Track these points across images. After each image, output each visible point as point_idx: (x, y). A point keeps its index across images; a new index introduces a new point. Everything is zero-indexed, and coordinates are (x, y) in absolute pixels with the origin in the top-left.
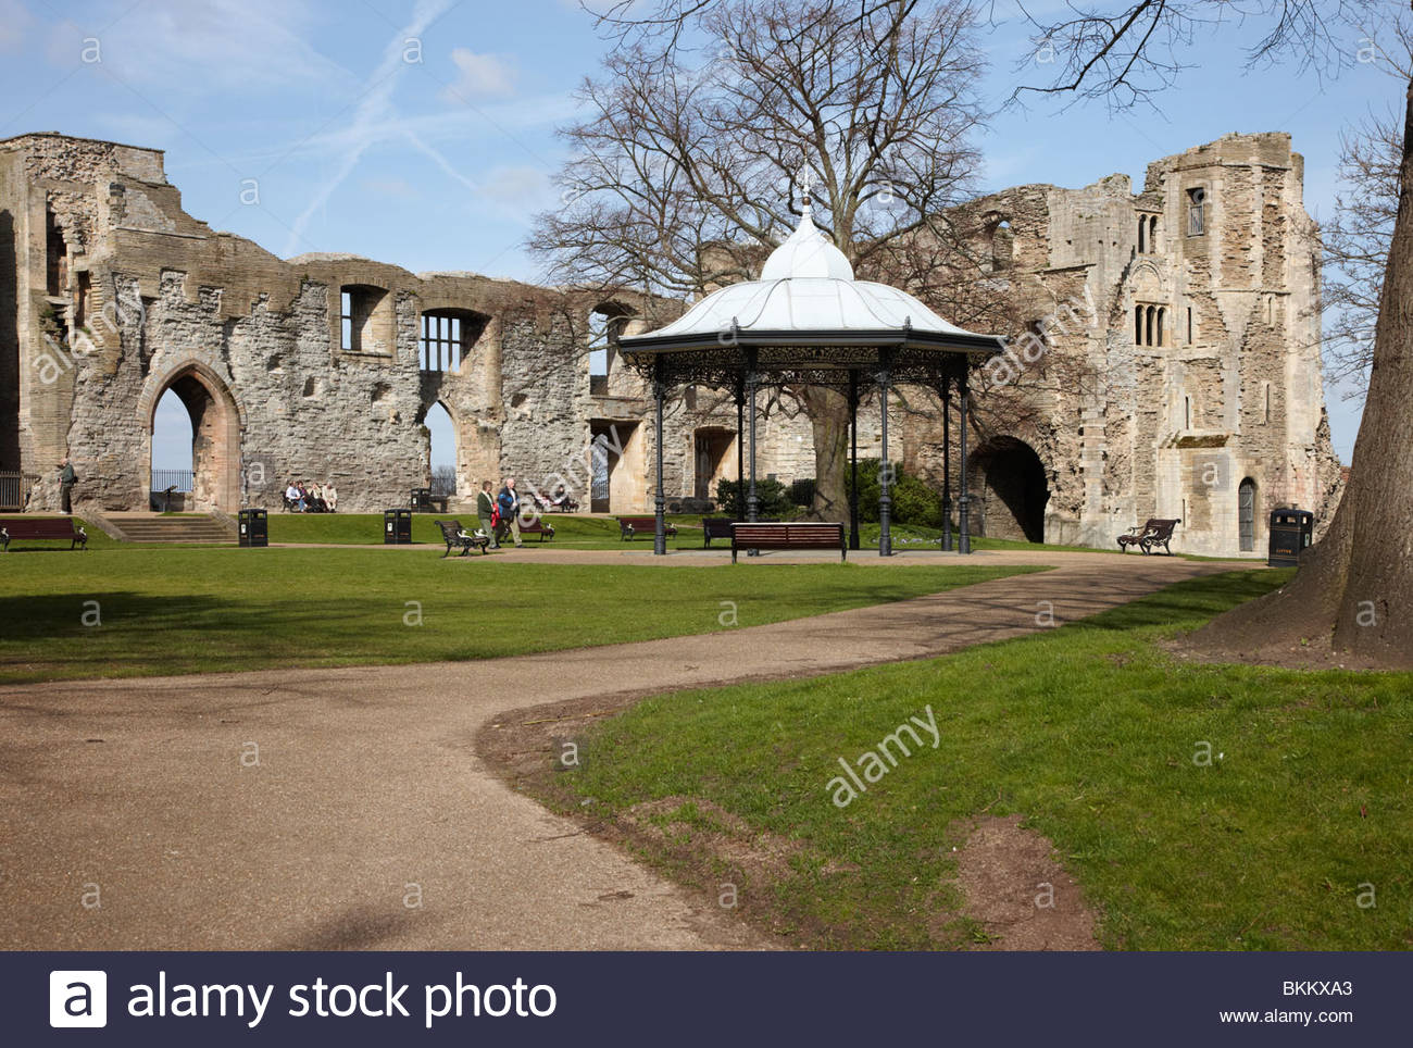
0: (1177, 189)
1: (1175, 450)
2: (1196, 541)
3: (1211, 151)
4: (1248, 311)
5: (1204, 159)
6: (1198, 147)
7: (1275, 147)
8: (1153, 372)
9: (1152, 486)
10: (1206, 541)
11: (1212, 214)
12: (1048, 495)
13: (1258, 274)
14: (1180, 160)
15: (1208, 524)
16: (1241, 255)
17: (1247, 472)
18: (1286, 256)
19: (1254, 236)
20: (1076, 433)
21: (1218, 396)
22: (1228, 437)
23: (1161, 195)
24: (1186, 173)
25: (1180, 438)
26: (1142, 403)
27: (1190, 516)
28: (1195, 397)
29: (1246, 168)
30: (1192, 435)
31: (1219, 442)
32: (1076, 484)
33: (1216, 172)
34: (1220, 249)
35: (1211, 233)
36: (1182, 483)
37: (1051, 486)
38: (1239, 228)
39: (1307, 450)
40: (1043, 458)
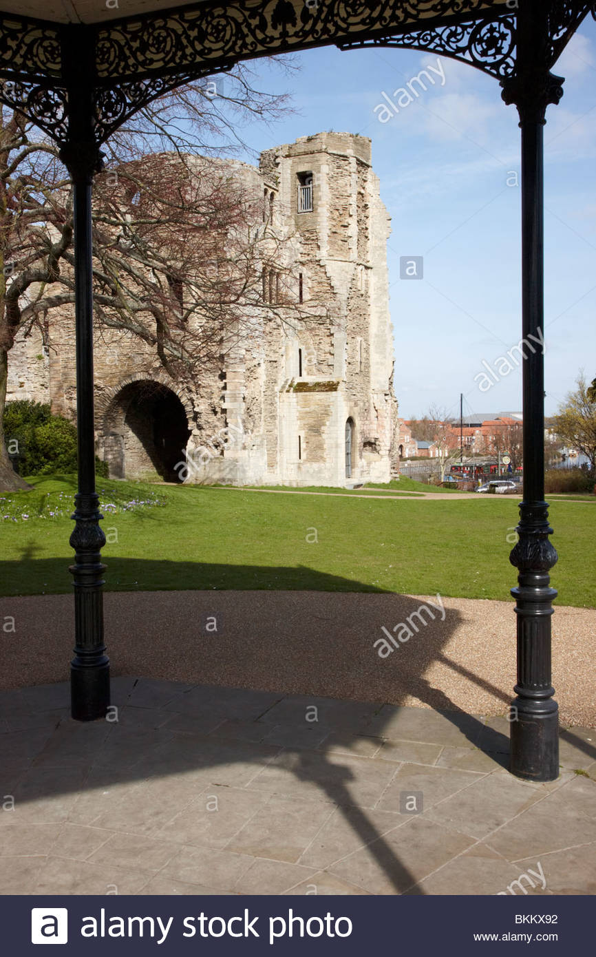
0: (289, 171)
1: (292, 394)
2: (311, 471)
3: (318, 140)
4: (349, 277)
5: (311, 147)
6: (306, 137)
7: (362, 145)
8: (275, 327)
9: (275, 425)
10: (320, 471)
11: (320, 194)
12: (190, 433)
13: (354, 247)
14: (290, 148)
15: (322, 457)
16: (341, 231)
17: (350, 413)
18: (370, 237)
19: (351, 216)
20: (217, 378)
21: (328, 348)
22: (338, 383)
23: (277, 175)
24: (296, 159)
25: (295, 384)
26: (267, 353)
27: (305, 450)
28: (307, 348)
29: (345, 158)
30: (305, 381)
31: (332, 387)
32: (218, 423)
33: (324, 158)
34: (327, 224)
35: (319, 210)
36: (299, 422)
37: (191, 425)
38: (340, 208)
39: (386, 395)
40: (184, 400)
